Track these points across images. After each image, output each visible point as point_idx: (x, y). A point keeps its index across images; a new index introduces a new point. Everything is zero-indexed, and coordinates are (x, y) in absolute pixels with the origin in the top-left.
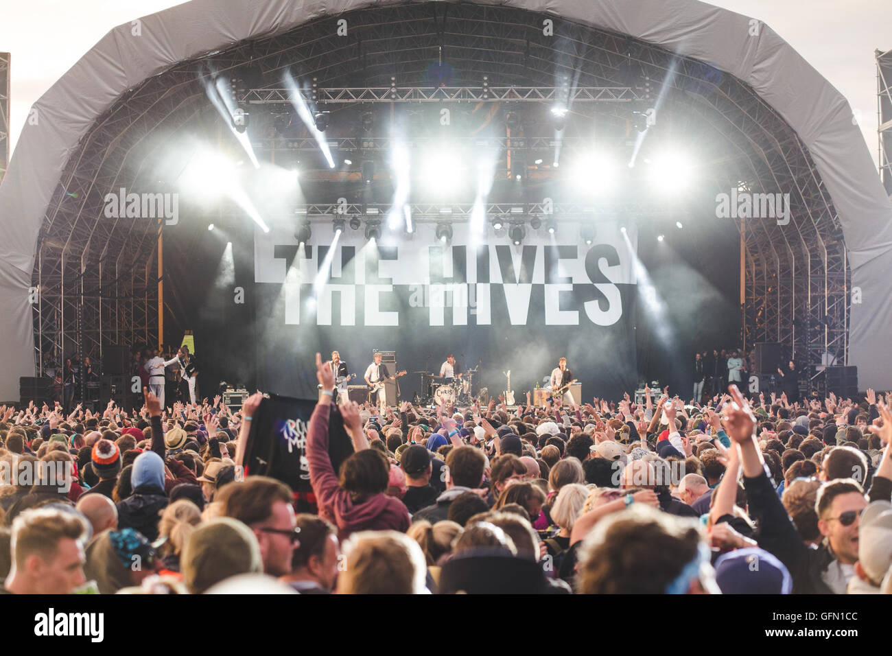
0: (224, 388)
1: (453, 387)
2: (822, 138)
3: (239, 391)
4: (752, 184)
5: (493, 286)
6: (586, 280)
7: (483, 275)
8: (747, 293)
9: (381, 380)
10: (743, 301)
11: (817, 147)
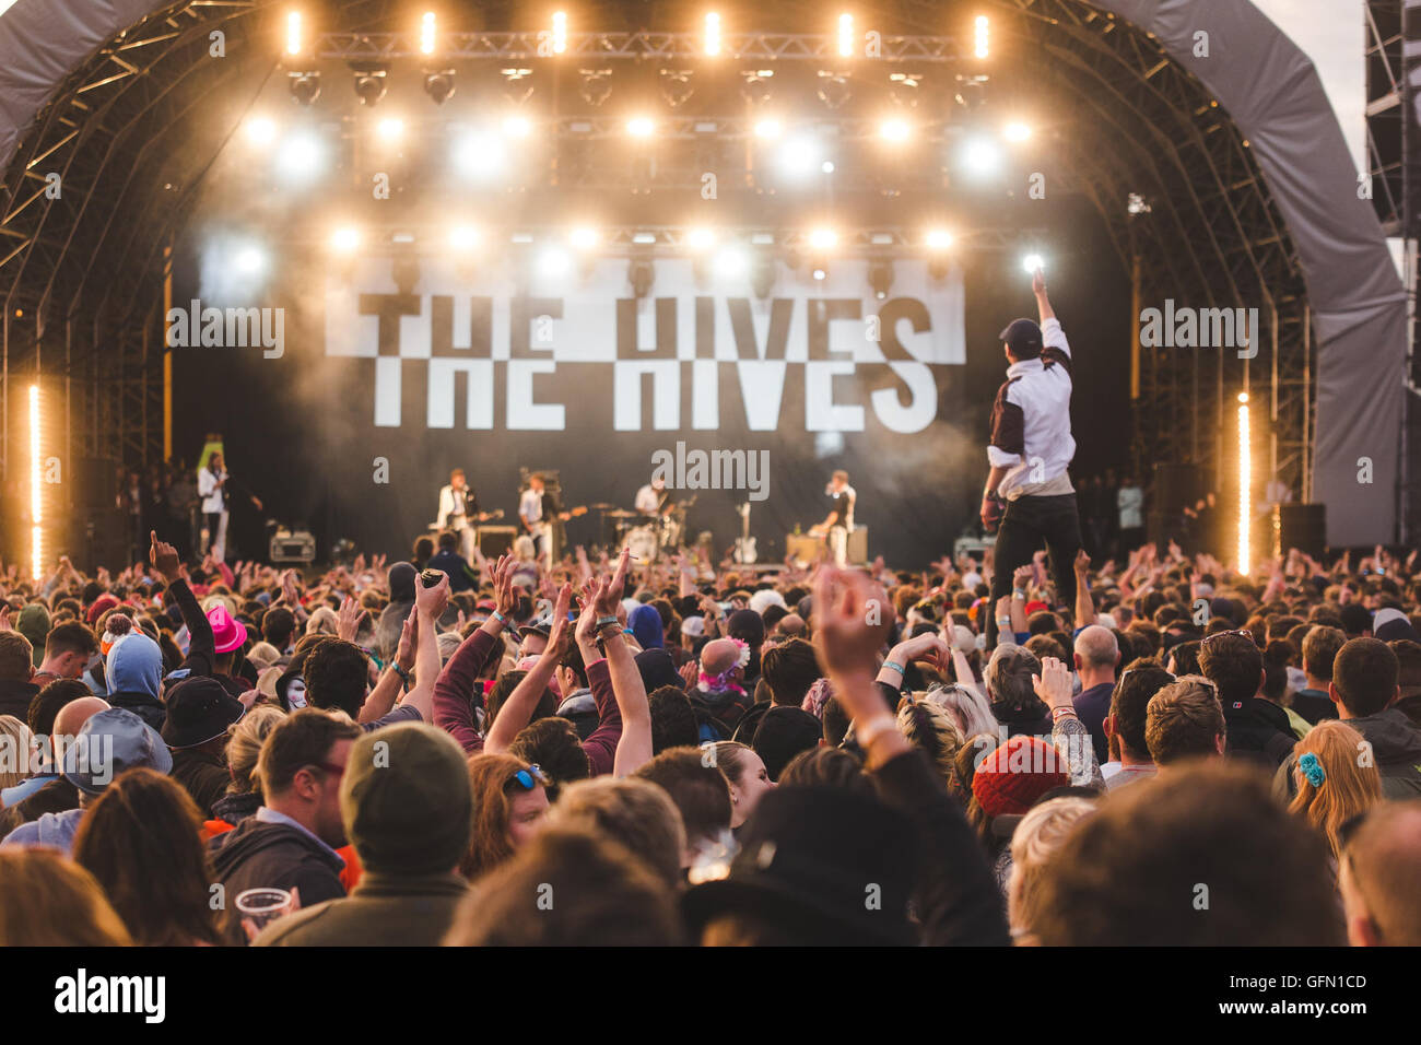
0: (274, 530)
1: (654, 530)
2: (1272, 125)
3: (298, 535)
4: (1153, 200)
5: (721, 365)
6: (877, 357)
7: (705, 348)
8: (1143, 382)
9: (545, 519)
10: (1135, 394)
11: (1264, 139)
